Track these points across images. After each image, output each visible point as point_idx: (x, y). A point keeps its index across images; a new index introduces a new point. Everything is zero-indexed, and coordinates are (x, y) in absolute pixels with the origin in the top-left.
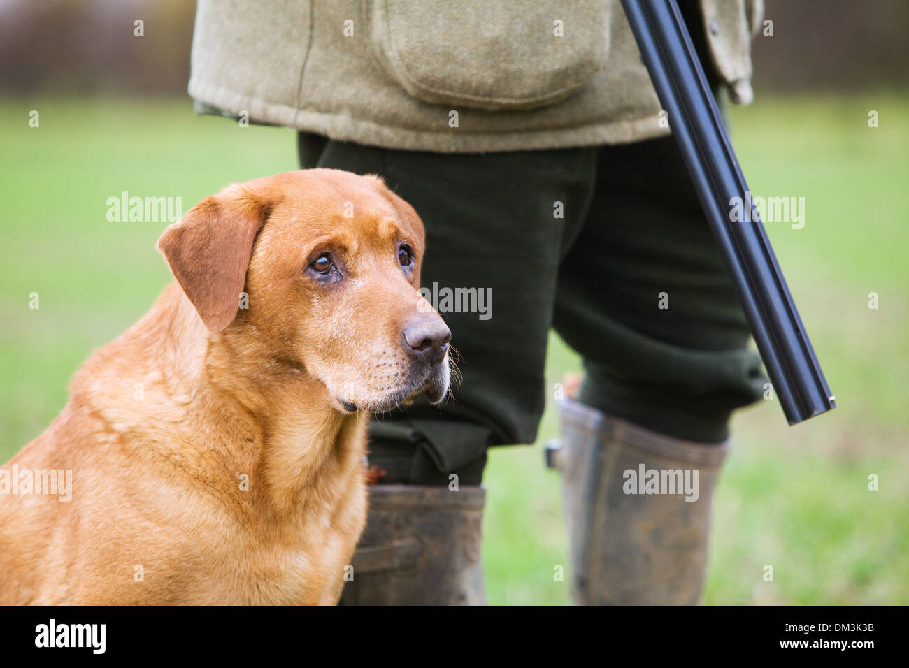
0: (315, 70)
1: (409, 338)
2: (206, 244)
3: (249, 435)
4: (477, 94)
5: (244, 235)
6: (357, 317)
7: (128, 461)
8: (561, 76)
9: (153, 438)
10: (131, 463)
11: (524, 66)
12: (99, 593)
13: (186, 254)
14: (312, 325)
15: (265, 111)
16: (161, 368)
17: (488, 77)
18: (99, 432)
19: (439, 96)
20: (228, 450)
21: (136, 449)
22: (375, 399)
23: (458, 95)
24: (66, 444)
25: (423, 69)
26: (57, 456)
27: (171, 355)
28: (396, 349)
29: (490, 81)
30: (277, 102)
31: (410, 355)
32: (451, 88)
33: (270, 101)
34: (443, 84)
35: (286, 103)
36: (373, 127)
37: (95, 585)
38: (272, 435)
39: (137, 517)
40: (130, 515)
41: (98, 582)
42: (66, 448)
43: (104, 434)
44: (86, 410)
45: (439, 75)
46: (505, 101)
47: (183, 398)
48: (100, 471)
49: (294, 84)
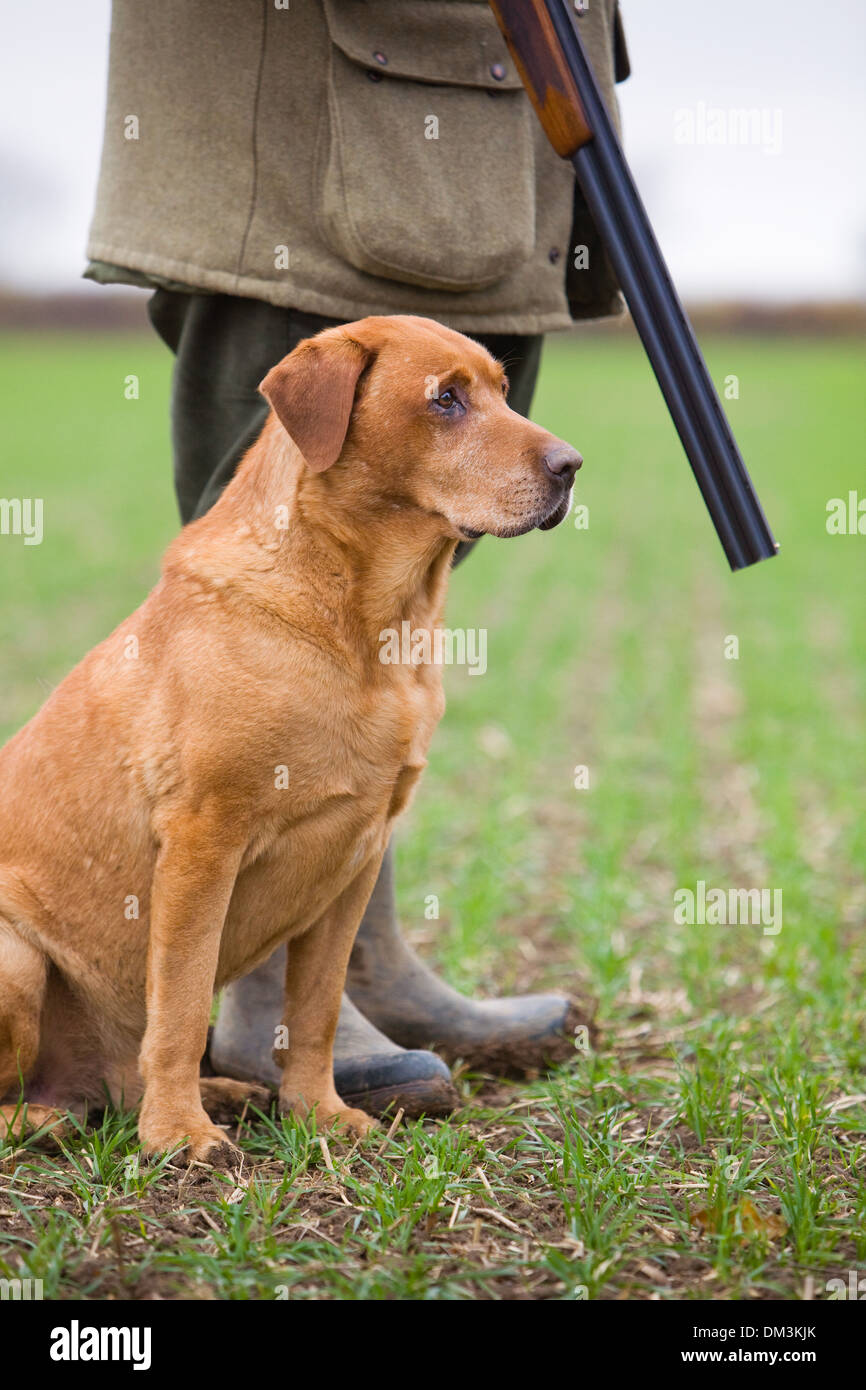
0: (257, 239)
1: (552, 465)
2: (309, 388)
3: (337, 569)
4: (423, 271)
5: (346, 378)
6: (487, 449)
7: (228, 618)
8: (496, 261)
9: (249, 592)
10: (232, 619)
11: (465, 249)
12: (206, 747)
13: (290, 398)
14: (433, 459)
15: (203, 275)
16: (249, 523)
17: (436, 255)
18: (197, 594)
19: (387, 268)
20: (315, 588)
21: (235, 605)
22: (513, 524)
23: (406, 270)
24: (161, 611)
25: (378, 242)
26: (152, 623)
27: (258, 509)
28: (536, 475)
29: (438, 259)
30: (216, 268)
31: (550, 480)
32: (400, 263)
33: (208, 267)
34: (394, 257)
35: (226, 270)
36: (315, 295)
37: (202, 740)
38: (369, 569)
39: (237, 670)
40: (230, 667)
41: (204, 736)
42: (163, 614)
43: (202, 595)
44: (182, 578)
45: (391, 248)
46: (445, 280)
47: (272, 546)
48: (200, 630)
49: (236, 251)
